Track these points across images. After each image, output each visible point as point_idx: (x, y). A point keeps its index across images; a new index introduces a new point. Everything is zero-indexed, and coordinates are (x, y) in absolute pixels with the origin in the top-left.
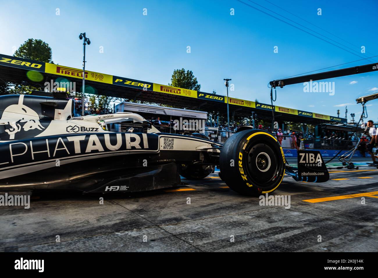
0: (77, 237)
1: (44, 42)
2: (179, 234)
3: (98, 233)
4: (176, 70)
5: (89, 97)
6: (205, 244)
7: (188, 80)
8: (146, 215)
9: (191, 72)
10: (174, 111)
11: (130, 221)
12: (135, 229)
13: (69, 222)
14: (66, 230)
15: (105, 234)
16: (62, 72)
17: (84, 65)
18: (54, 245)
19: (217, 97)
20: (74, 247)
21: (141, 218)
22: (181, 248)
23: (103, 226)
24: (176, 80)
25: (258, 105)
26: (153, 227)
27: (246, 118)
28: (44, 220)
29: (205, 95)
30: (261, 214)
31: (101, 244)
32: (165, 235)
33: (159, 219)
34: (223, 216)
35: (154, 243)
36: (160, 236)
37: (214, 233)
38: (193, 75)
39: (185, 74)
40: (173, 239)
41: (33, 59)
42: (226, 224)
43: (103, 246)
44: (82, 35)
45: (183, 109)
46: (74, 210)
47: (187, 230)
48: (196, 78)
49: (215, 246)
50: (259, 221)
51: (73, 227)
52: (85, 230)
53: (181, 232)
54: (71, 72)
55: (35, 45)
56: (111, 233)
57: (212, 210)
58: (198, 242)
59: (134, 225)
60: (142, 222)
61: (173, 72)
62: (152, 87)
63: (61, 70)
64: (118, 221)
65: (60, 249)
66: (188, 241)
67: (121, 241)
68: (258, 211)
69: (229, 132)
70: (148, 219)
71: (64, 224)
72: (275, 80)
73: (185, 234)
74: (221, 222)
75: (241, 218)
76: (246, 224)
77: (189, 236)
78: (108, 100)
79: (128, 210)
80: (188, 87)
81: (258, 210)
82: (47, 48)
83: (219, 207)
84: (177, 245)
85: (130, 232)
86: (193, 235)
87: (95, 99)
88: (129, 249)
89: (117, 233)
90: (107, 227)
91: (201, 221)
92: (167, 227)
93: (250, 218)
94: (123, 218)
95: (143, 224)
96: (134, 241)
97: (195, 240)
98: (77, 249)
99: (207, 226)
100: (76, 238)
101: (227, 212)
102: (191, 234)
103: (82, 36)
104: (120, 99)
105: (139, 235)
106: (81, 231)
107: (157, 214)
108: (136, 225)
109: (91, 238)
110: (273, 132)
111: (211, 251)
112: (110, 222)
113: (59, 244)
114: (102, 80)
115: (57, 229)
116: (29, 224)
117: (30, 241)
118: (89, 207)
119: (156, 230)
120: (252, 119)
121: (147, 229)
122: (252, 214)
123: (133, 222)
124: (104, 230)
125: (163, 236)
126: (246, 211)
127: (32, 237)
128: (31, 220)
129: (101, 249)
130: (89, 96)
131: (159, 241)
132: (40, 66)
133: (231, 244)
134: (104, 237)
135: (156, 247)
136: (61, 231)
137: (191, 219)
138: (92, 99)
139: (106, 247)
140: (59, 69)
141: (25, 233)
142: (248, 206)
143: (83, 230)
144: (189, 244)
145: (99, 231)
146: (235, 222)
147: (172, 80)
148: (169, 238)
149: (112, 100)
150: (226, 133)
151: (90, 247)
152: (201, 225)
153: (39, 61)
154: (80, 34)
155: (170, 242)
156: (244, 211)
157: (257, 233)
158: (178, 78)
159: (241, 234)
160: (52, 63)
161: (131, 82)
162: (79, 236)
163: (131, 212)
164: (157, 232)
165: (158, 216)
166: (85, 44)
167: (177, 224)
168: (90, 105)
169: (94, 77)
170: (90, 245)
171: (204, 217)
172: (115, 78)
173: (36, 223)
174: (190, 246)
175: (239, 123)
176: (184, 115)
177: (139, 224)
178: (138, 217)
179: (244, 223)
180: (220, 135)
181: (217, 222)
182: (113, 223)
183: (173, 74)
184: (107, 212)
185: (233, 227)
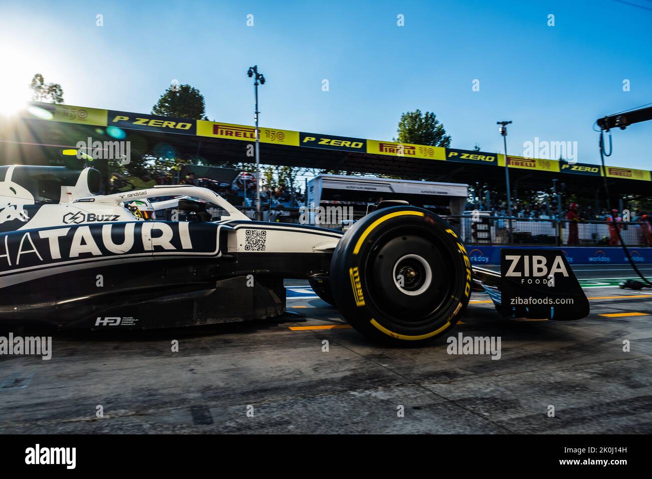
0: (291, 396)
1: (193, 88)
2: (460, 400)
3: (322, 391)
4: (405, 114)
5: (262, 171)
6: (513, 420)
7: (428, 129)
8: (391, 364)
9: (432, 114)
10: (405, 185)
11: (367, 373)
12: (380, 388)
13: (271, 372)
14: (270, 384)
15: (333, 393)
16: (222, 133)
17: (257, 118)
18: (260, 407)
19: (484, 157)
20: (291, 411)
21: (384, 369)
22: (470, 424)
23: (326, 379)
24: (405, 131)
25: (564, 167)
26: (410, 385)
27: (540, 192)
28: (233, 367)
29: (460, 155)
30: (608, 370)
31: (331, 409)
32: (435, 400)
33: (416, 371)
34: (532, 371)
35: (420, 412)
36: (427, 401)
37: (525, 401)
38: (435, 119)
39: (423, 119)
40: (451, 408)
41: (179, 116)
42: (543, 386)
43: (336, 413)
44: (252, 70)
45: (421, 180)
46: (272, 353)
47: (472, 393)
48: (442, 125)
49: (534, 425)
50: (608, 384)
51: (279, 379)
52: (300, 385)
53: (462, 397)
54: (234, 131)
55: (180, 94)
56: (342, 392)
57: (509, 360)
58: (499, 416)
59: (376, 380)
60: (388, 376)
61: (401, 117)
62: (364, 147)
63: (219, 130)
64: (348, 373)
65: (270, 413)
66: (479, 412)
67: (363, 405)
68: (600, 365)
69: (510, 220)
70: (396, 372)
71: (264, 374)
72: (609, 114)
73: (470, 400)
74: (532, 383)
75: (570, 377)
76: (583, 388)
77: (478, 404)
78: (293, 174)
79: (358, 355)
80: (427, 142)
81: (601, 363)
82: (197, 96)
83: (519, 356)
84: (461, 418)
85: (373, 391)
86: (485, 402)
87: (272, 173)
88: (380, 419)
89: (352, 393)
90: (333, 382)
91: (494, 378)
92: (434, 386)
93: (589, 377)
94: (356, 368)
95: (392, 380)
96: (385, 407)
97: (493, 412)
98: (296, 415)
99: (507, 388)
100: (290, 398)
101: (538, 365)
102: (481, 401)
103: (252, 72)
104: (311, 170)
105: (389, 397)
106: (294, 386)
107: (411, 363)
108: (381, 381)
109: (312, 398)
110: (597, 217)
111: (527, 432)
112: (335, 374)
113: (267, 405)
114: (282, 141)
115: (257, 382)
116: (214, 372)
117: (222, 398)
118: (295, 347)
119: (417, 390)
120: (552, 194)
121: (401, 388)
122: (590, 370)
123: (374, 375)
124: (329, 387)
125: (432, 402)
126: (576, 363)
127: (223, 392)
128: (215, 366)
129: (336, 418)
130: (264, 168)
131: (428, 409)
132: (189, 126)
133: (562, 422)
134: (334, 397)
135: (427, 420)
136: (263, 385)
137: (475, 375)
138: (267, 173)
139: (342, 414)
140: (216, 128)
141: (211, 386)
142: (578, 354)
143: (296, 384)
144: (484, 419)
145: (322, 387)
146: (559, 383)
147: (398, 131)
148: (443, 404)
149: (299, 173)
150: (505, 221)
151: (316, 412)
152: (495, 385)
153: (188, 118)
154: (248, 69)
155: (448, 412)
156: (573, 364)
157: (611, 406)
158: (409, 127)
159: (580, 406)
160: (206, 119)
161: (329, 140)
162: (293, 395)
163: (364, 359)
164: (419, 394)
165: (413, 368)
166: (256, 84)
167: (451, 382)
168: (265, 183)
169: (269, 137)
170: (315, 410)
171: (497, 371)
172: (303, 135)
173: (223, 371)
174: (487, 422)
175: (527, 201)
176: (426, 192)
177: (384, 379)
178: (380, 368)
179: (578, 386)
180: (493, 225)
181: (524, 381)
182: (340, 375)
183: (401, 121)
184: (326, 357)
185: (559, 392)
